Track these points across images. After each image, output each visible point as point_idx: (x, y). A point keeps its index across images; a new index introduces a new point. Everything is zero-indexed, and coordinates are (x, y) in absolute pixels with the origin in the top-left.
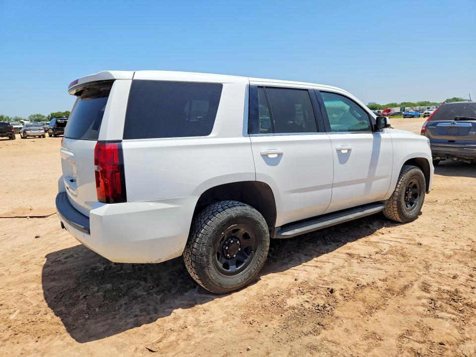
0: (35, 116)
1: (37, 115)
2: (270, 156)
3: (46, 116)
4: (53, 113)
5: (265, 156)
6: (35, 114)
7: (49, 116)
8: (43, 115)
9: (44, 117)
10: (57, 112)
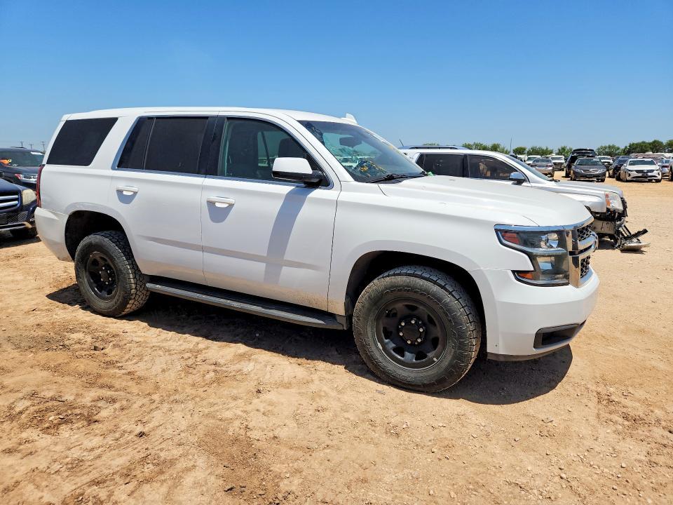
0: (606, 148)
1: (609, 147)
2: (125, 193)
3: (622, 147)
4: (633, 144)
5: (120, 192)
6: (607, 145)
7: (626, 147)
8: (617, 146)
9: (618, 149)
10: (640, 141)
